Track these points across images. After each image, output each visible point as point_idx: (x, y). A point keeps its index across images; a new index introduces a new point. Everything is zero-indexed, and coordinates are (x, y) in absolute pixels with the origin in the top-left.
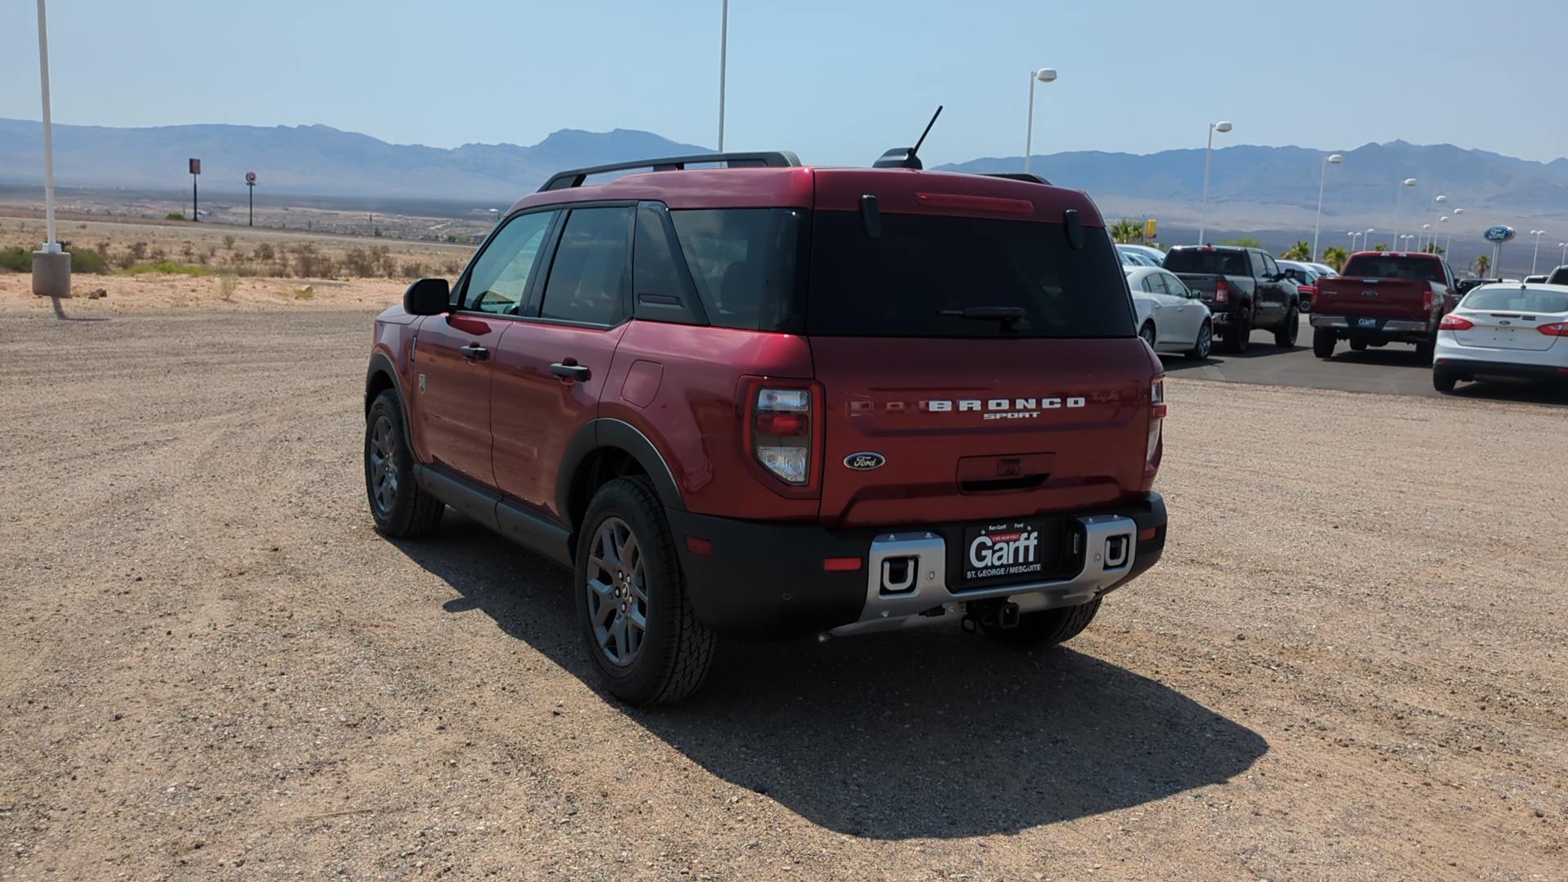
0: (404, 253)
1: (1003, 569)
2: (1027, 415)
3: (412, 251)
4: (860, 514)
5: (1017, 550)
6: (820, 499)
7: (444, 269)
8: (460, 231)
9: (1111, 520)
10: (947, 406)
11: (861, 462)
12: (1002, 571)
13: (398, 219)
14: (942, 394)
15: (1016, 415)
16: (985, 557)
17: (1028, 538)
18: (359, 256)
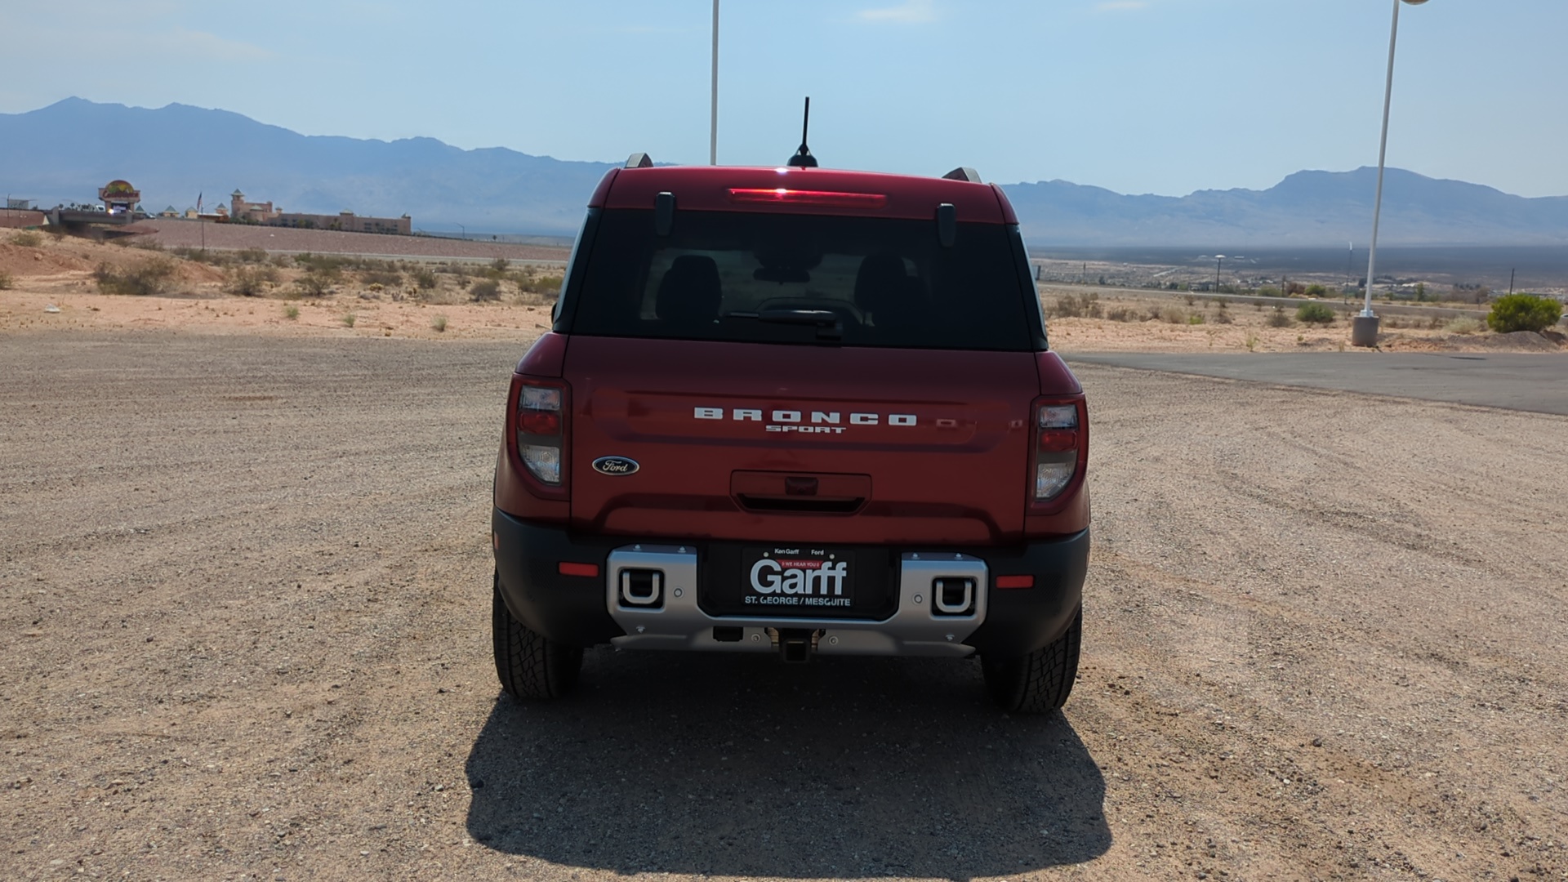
0: (1113, 300)
1: (795, 599)
2: (827, 430)
3: (1120, 298)
4: (619, 520)
5: (817, 580)
6: (570, 501)
7: (1149, 315)
8: (1183, 278)
9: (953, 559)
10: (717, 414)
11: (611, 467)
12: (794, 601)
13: (1125, 267)
14: (710, 401)
15: (811, 430)
16: (772, 583)
17: (833, 568)
18: (1070, 303)
